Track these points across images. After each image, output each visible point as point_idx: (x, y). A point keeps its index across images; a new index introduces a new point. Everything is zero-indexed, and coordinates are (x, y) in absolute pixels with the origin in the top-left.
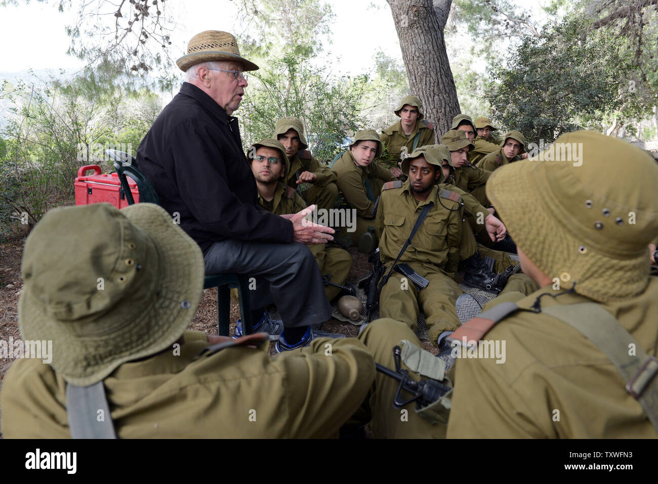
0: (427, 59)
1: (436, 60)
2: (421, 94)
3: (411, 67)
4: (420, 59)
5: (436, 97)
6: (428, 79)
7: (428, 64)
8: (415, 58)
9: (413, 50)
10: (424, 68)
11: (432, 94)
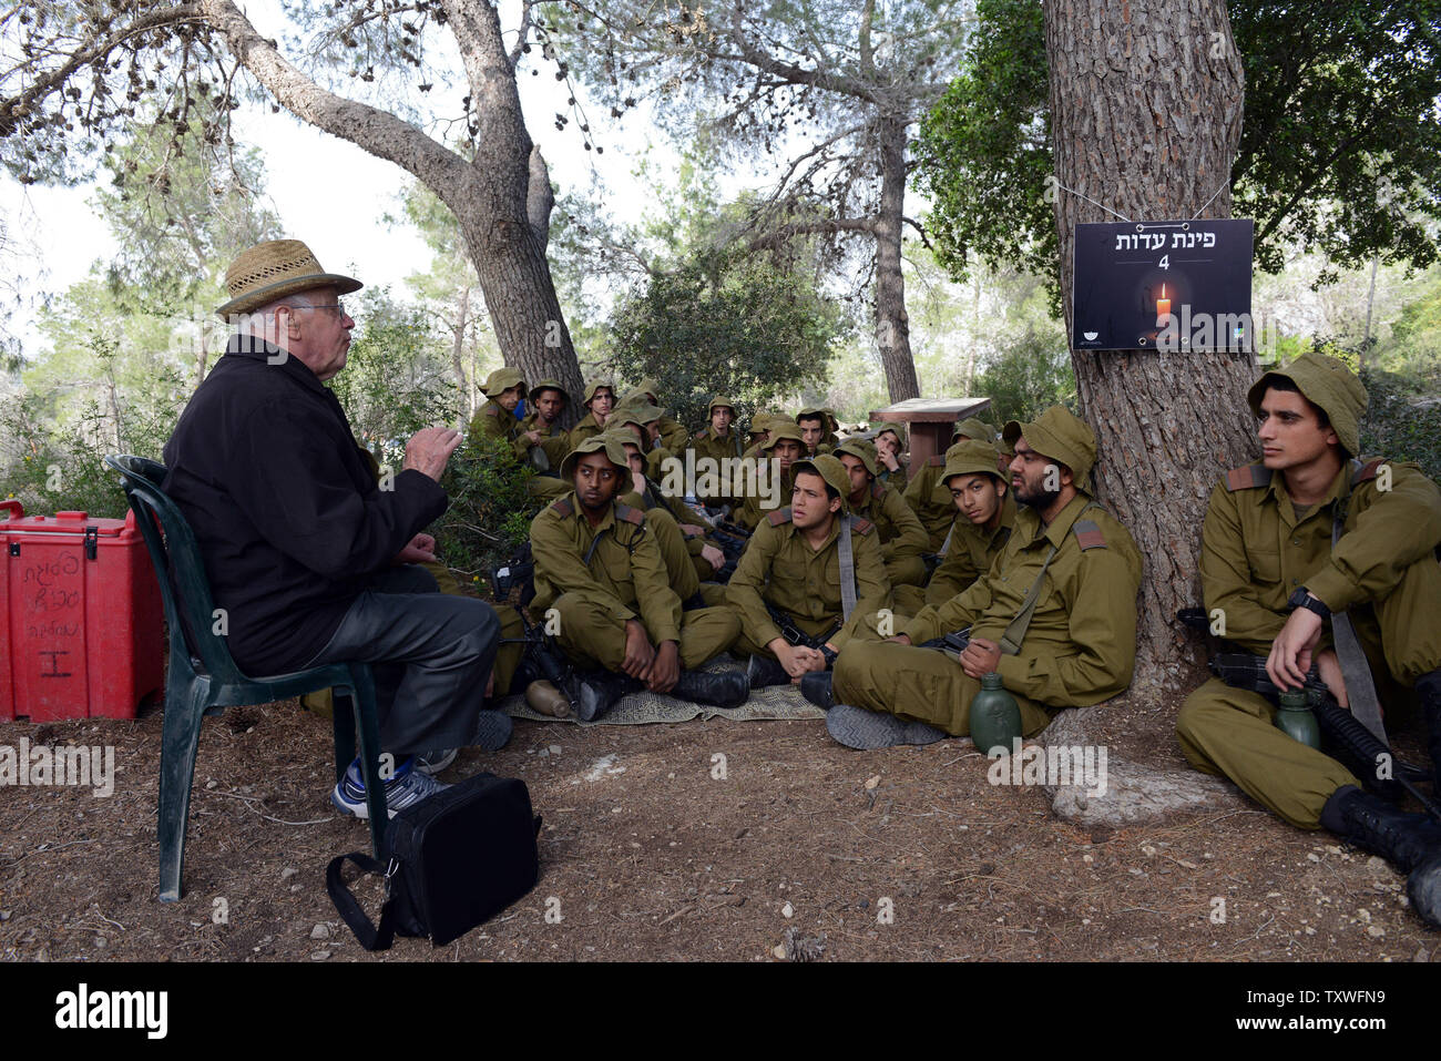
0: (529, 303)
1: (543, 306)
2: (523, 360)
3: (501, 317)
4: (517, 305)
5: (548, 365)
6: (532, 337)
7: (530, 313)
8: (509, 303)
9: (505, 289)
10: (524, 318)
11: (541, 360)
